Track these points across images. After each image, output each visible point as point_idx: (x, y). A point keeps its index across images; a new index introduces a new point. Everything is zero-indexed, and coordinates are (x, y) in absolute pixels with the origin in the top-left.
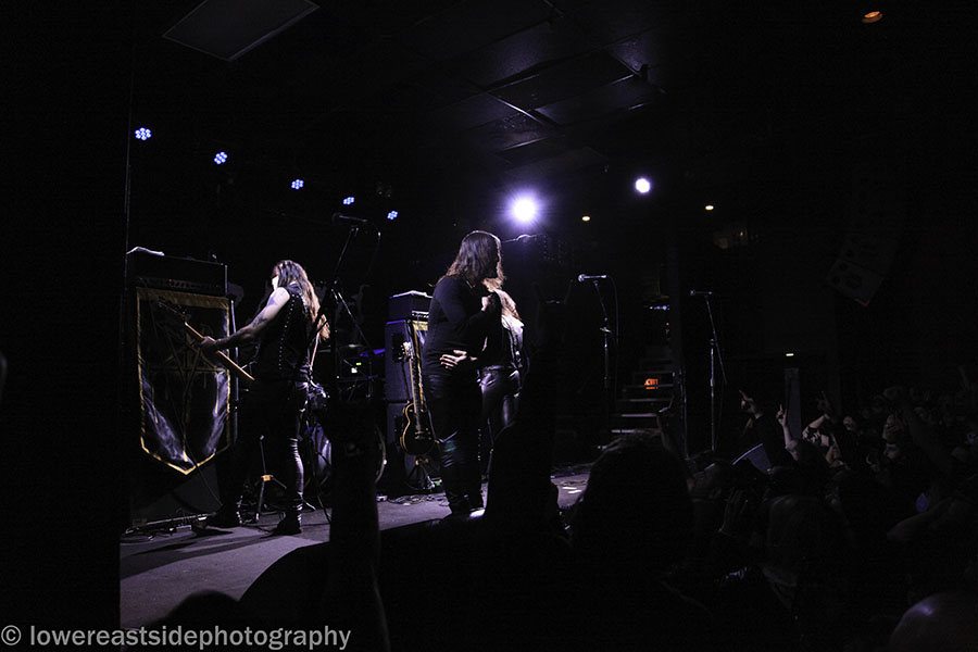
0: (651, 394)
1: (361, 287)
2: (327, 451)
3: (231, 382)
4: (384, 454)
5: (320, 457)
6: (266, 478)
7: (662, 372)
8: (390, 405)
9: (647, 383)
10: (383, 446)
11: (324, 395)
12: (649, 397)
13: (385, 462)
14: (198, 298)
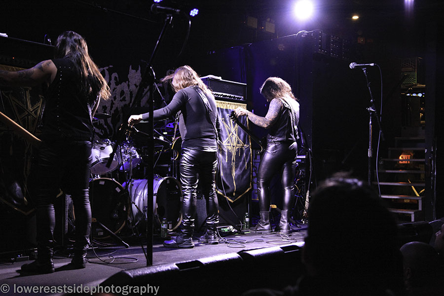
0: (405, 167)
1: (168, 72)
2: (139, 201)
5: (133, 206)
7: (415, 149)
9: (400, 158)
11: (138, 157)
12: (402, 169)
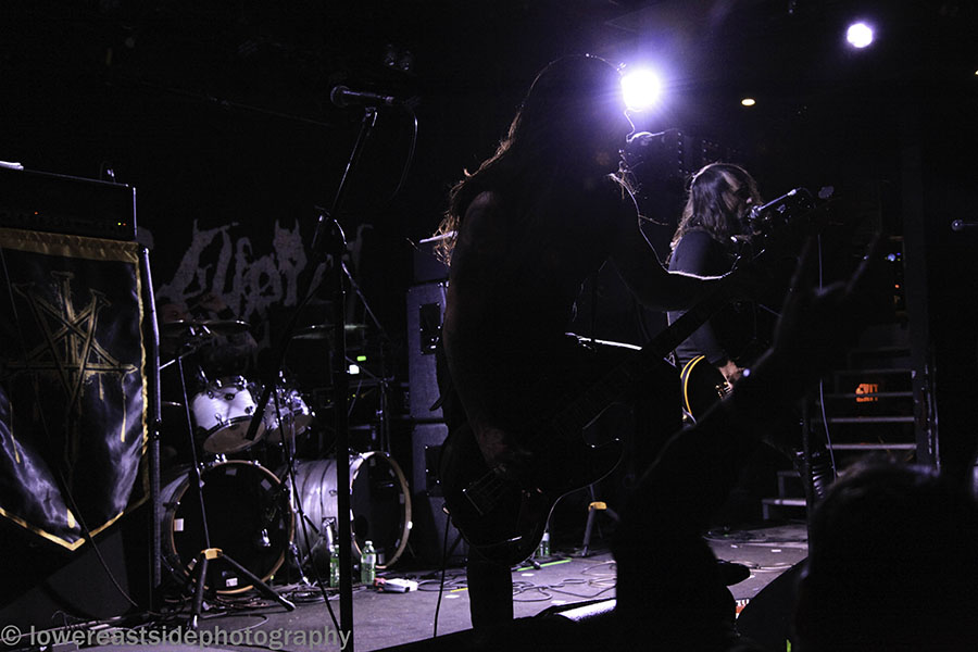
0: (867, 409)
1: (360, 230)
3: (148, 388)
4: (408, 511)
6: (210, 553)
7: (883, 372)
8: (418, 427)
9: (858, 391)
10: (406, 497)
11: (306, 411)
13: (410, 525)
14: (83, 244)
